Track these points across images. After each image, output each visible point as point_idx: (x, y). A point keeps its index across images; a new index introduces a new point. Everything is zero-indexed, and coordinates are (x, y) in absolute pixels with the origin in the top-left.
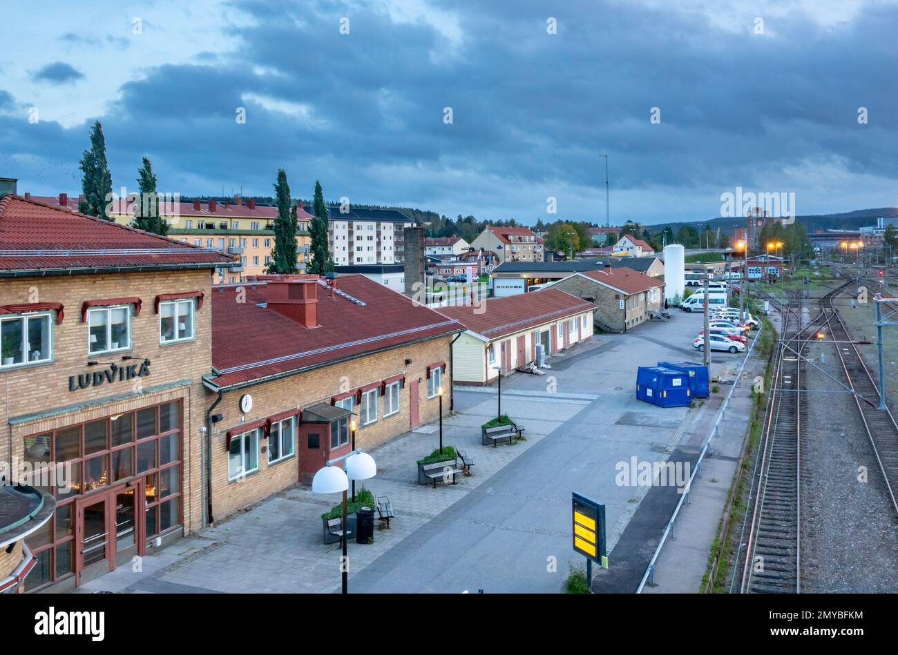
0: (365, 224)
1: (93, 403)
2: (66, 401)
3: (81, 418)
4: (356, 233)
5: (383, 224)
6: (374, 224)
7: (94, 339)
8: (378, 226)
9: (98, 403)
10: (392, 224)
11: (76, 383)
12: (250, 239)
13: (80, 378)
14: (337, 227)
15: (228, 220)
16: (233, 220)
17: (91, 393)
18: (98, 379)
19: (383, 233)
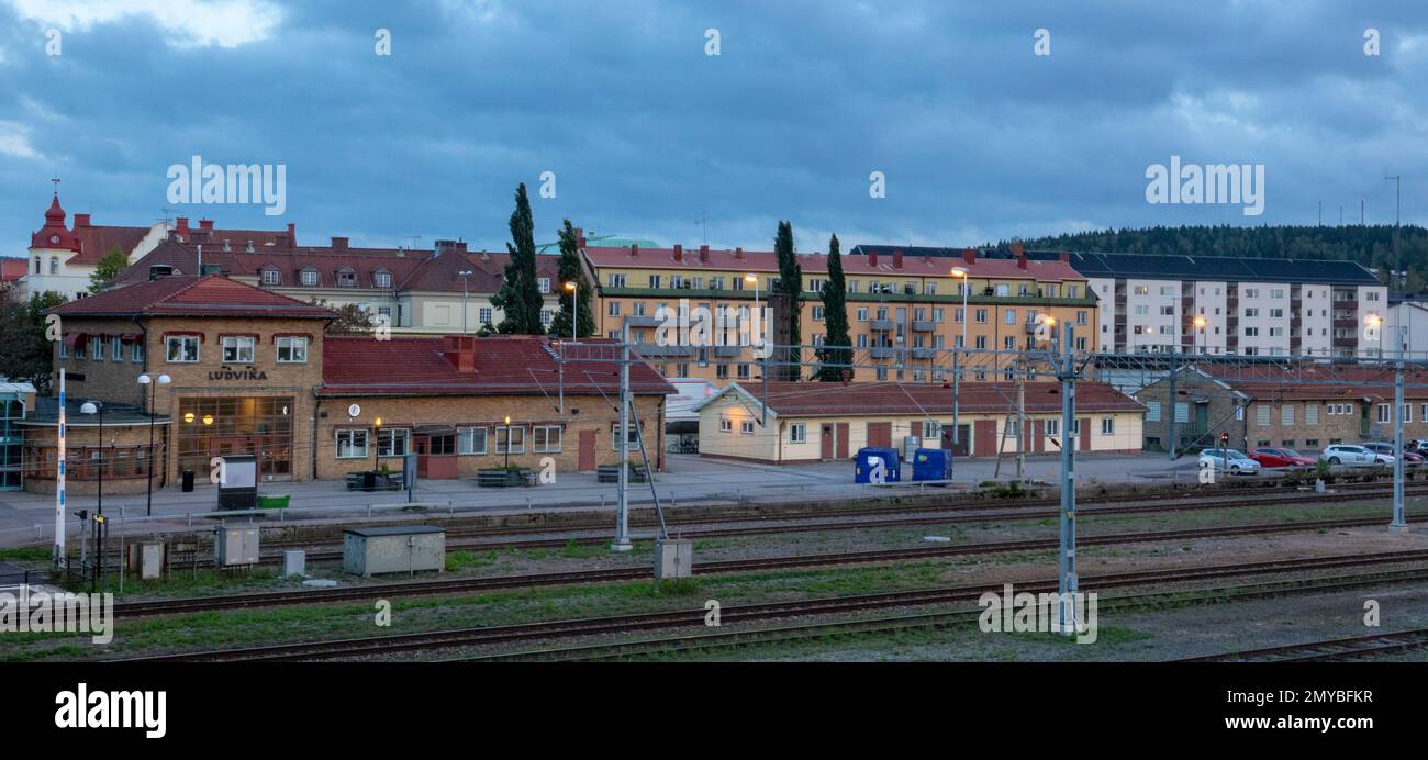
0: (1264, 289)
1: (224, 388)
2: (206, 384)
3: (215, 395)
4: (1244, 303)
5: (1305, 288)
6: (1286, 288)
7: (229, 354)
8: (1295, 291)
9: (228, 389)
10: (1328, 288)
11: (213, 376)
12: (950, 310)
13: (216, 373)
14: (1202, 292)
15: (920, 281)
16: (926, 280)
17: (223, 383)
18: (229, 376)
19: (1306, 304)
